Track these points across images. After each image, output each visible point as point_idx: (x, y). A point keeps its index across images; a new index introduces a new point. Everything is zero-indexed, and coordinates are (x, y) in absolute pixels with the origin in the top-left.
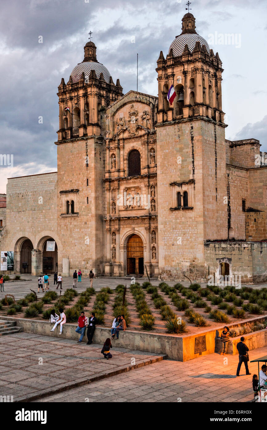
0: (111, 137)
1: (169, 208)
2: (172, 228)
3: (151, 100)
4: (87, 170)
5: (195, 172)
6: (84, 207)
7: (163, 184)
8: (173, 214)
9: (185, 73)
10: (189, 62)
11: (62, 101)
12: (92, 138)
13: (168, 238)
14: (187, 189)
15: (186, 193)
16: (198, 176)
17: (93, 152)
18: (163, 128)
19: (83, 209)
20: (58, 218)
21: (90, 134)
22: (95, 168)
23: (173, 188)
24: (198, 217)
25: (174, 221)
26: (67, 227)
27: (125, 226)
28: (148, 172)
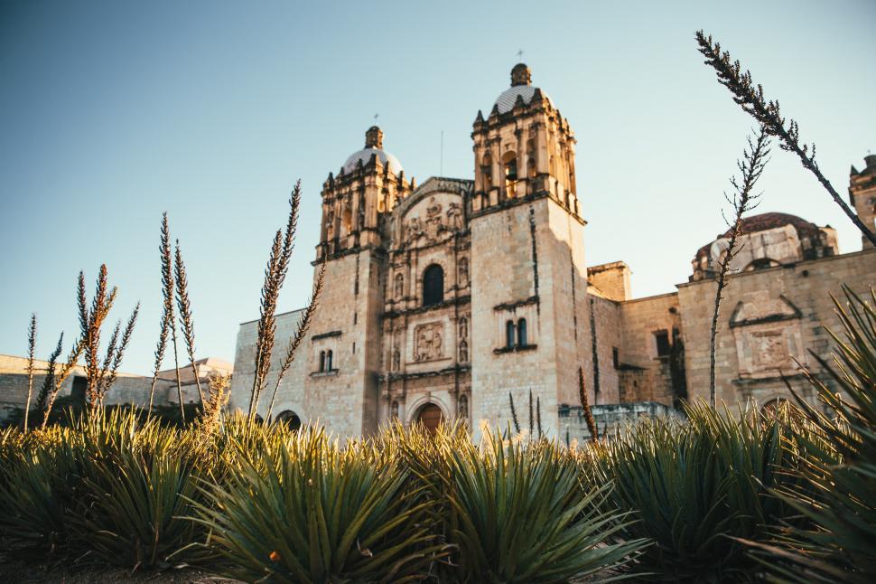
0: (397, 248)
1: (493, 349)
2: (497, 386)
3: (462, 186)
4: (356, 298)
5: (540, 284)
6: (347, 359)
7: (482, 310)
8: (499, 360)
9: (518, 133)
10: (523, 117)
11: (328, 202)
12: (366, 248)
13: (491, 403)
14: (526, 314)
15: (522, 321)
16: (545, 291)
17: (367, 270)
18: (482, 219)
19: (345, 363)
20: (307, 379)
21: (363, 242)
22: (370, 295)
23: (500, 315)
24: (546, 361)
25: (500, 372)
26: (318, 395)
27: (414, 390)
28: (456, 295)
